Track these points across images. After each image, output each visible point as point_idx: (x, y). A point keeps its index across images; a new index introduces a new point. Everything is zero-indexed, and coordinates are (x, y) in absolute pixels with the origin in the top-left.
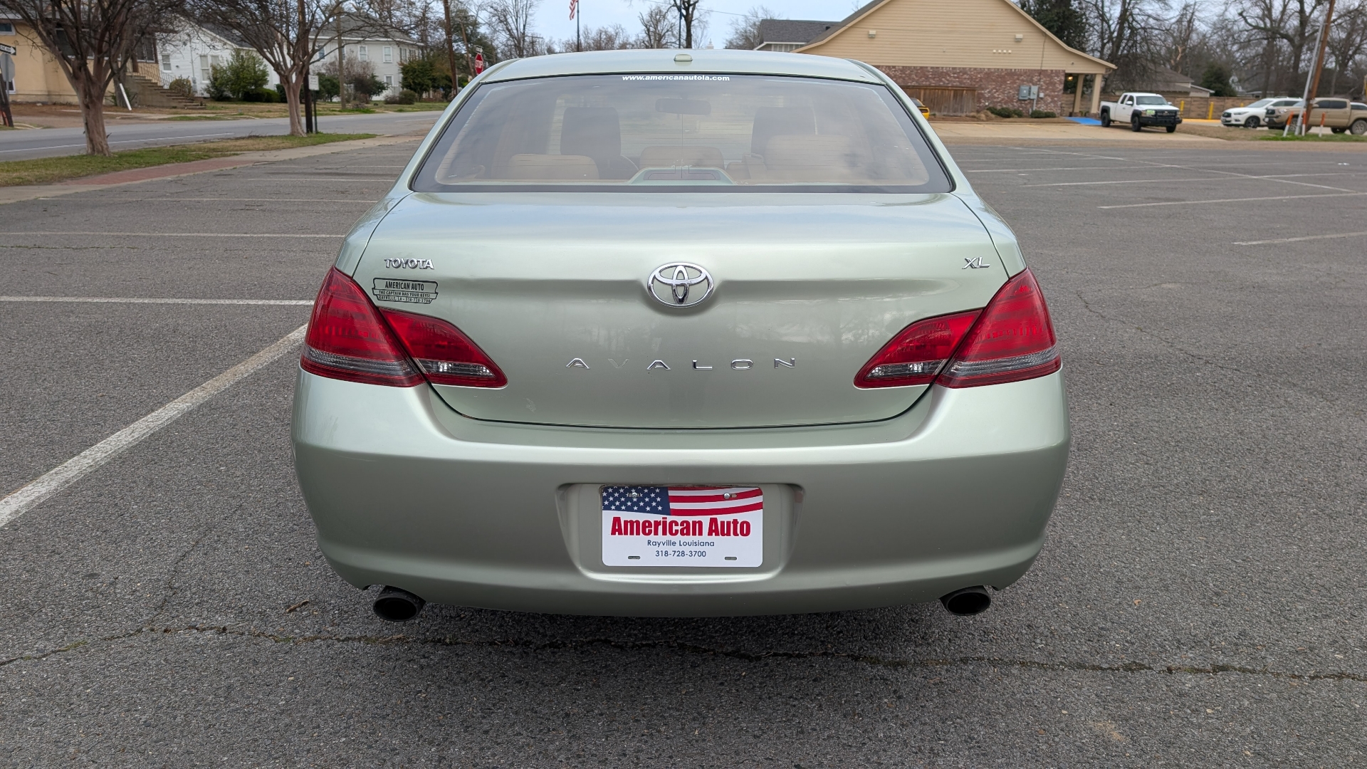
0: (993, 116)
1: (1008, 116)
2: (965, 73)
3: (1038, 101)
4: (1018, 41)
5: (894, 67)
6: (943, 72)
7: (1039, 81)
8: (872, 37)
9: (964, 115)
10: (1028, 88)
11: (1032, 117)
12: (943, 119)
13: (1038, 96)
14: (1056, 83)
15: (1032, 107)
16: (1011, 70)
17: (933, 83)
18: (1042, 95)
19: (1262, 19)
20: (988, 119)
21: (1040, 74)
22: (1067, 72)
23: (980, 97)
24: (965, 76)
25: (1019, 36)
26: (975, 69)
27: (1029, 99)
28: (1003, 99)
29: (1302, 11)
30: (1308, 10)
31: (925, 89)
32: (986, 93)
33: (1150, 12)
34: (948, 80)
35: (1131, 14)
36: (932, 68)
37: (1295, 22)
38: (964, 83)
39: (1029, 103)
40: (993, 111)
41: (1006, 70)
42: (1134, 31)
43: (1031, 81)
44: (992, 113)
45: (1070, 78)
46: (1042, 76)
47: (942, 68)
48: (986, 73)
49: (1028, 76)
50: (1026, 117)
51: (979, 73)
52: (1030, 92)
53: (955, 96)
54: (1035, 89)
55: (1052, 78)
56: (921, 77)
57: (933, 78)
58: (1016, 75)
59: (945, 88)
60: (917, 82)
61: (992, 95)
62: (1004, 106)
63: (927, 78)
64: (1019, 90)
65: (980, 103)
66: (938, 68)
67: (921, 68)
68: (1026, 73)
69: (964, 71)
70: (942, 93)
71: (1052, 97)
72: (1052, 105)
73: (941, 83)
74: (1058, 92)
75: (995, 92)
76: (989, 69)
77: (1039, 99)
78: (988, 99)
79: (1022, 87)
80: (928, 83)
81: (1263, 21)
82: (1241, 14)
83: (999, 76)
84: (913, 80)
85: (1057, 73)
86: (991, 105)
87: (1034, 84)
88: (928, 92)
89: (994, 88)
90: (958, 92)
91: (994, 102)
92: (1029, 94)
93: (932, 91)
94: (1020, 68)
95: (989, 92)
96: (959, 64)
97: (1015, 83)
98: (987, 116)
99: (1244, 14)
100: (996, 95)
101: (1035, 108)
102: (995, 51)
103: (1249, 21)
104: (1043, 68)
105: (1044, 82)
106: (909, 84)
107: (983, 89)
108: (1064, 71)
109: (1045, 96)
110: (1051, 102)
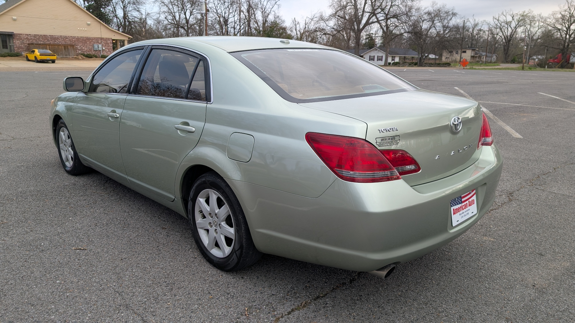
0: (85, 57)
1: (91, 57)
2: (67, 38)
3: (102, 51)
4: (89, 25)
5: (30, 35)
6: (55, 38)
7: (101, 42)
8: (15, 20)
9: (71, 57)
10: (97, 45)
11: (102, 58)
12: (61, 59)
13: (102, 49)
14: (109, 43)
15: (101, 53)
16: (88, 37)
17: (52, 42)
18: (104, 48)
19: (173, 20)
20: (83, 59)
21: (101, 40)
22: (113, 39)
23: (77, 49)
24: (67, 39)
25: (89, 23)
26: (71, 37)
27: (99, 50)
28: (87, 50)
29: (186, 18)
30: (188, 18)
31: (49, 45)
32: (78, 47)
33: (135, 15)
34: (59, 41)
35: (127, 16)
36: (50, 35)
37: (184, 21)
38: (67, 43)
39: (99, 52)
40: (84, 55)
41: (86, 37)
42: (129, 22)
43: (98, 42)
44: (84, 56)
45: (114, 41)
46: (102, 40)
47: (55, 36)
48: (77, 39)
49: (96, 40)
50: (99, 58)
51: (73, 38)
52: (98, 47)
53: (65, 49)
54: (100, 46)
55: (107, 41)
56: (45, 40)
57: (52, 40)
58: (91, 39)
59: (59, 45)
60: (43, 42)
61: (82, 48)
62: (88, 53)
63: (48, 40)
64: (93, 46)
65: (77, 52)
66: (53, 36)
67: (44, 35)
68: (95, 39)
69: (66, 37)
70: (58, 47)
71: (109, 49)
72: (109, 52)
73: (56, 43)
74: (111, 47)
75: (83, 47)
76: (78, 37)
77: (103, 50)
78: (80, 50)
79: (95, 45)
80: (49, 43)
81: (173, 21)
82: (166, 18)
83: (83, 40)
84: (41, 41)
85: (109, 39)
86: (82, 53)
87: (99, 44)
88: (51, 46)
89: (82, 45)
90: (66, 47)
91: (83, 51)
92: (98, 48)
93: (53, 46)
94: (92, 36)
95: (80, 47)
96: (63, 34)
97: (91, 43)
98: (82, 57)
99: (167, 18)
100: (83, 48)
101: (102, 54)
102: (79, 29)
103: (169, 21)
104: (102, 37)
105: (104, 43)
106: (40, 43)
107: (77, 46)
108: (111, 38)
109: (105, 48)
110: (108, 51)
